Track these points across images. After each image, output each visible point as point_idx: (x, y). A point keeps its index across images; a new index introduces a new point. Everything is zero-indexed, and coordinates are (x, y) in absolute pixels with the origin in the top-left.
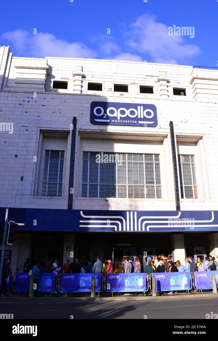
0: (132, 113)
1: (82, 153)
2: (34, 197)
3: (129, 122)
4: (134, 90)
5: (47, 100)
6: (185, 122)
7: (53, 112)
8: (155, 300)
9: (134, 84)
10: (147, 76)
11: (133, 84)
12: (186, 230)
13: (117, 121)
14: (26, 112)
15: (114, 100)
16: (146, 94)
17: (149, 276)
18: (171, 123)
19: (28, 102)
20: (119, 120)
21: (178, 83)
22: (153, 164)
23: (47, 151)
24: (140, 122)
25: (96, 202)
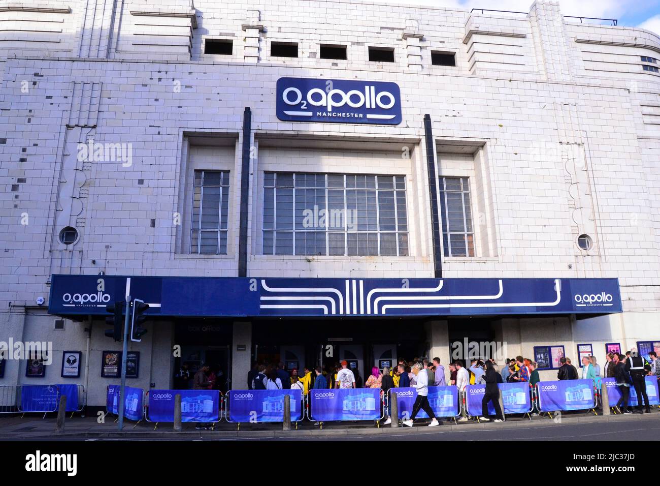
0: (355, 99)
1: (263, 175)
2: (177, 256)
3: (348, 115)
4: (358, 56)
5: (195, 75)
6: (454, 116)
7: (207, 99)
8: (396, 433)
9: (358, 43)
10: (382, 28)
11: (356, 44)
12: (452, 313)
13: (327, 114)
14: (156, 100)
15: (321, 75)
16: (381, 62)
17: (386, 393)
18: (427, 118)
19: (160, 80)
20: (330, 112)
21: (441, 42)
22: (392, 193)
23: (198, 171)
24: (369, 116)
25: (290, 263)
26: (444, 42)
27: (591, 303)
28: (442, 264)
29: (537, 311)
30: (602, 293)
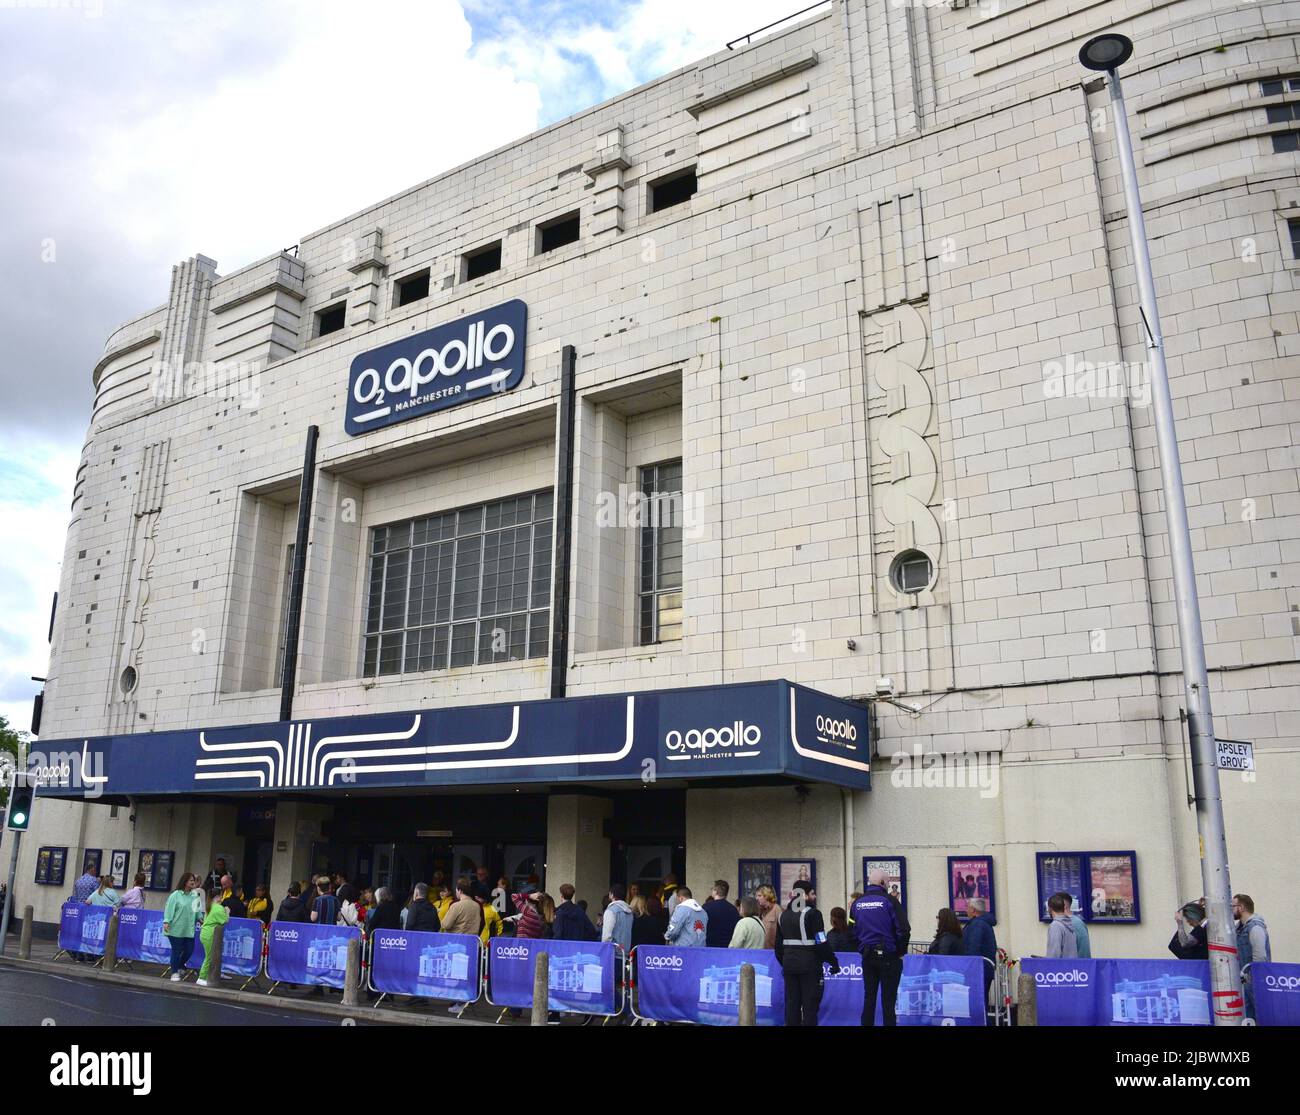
0: (452, 357)
1: (367, 535)
2: (224, 695)
3: (439, 394)
4: (516, 254)
6: (621, 331)
7: (272, 427)
9: (518, 227)
10: (561, 175)
11: (516, 229)
12: (429, 782)
13: (409, 404)
14: (220, 447)
15: (414, 328)
16: (554, 251)
18: (570, 355)
19: (226, 413)
20: (412, 398)
21: (667, 154)
24: (470, 385)
25: (343, 695)
26: (673, 152)
27: (704, 751)
28: (569, 670)
29: (580, 774)
30: (736, 723)
